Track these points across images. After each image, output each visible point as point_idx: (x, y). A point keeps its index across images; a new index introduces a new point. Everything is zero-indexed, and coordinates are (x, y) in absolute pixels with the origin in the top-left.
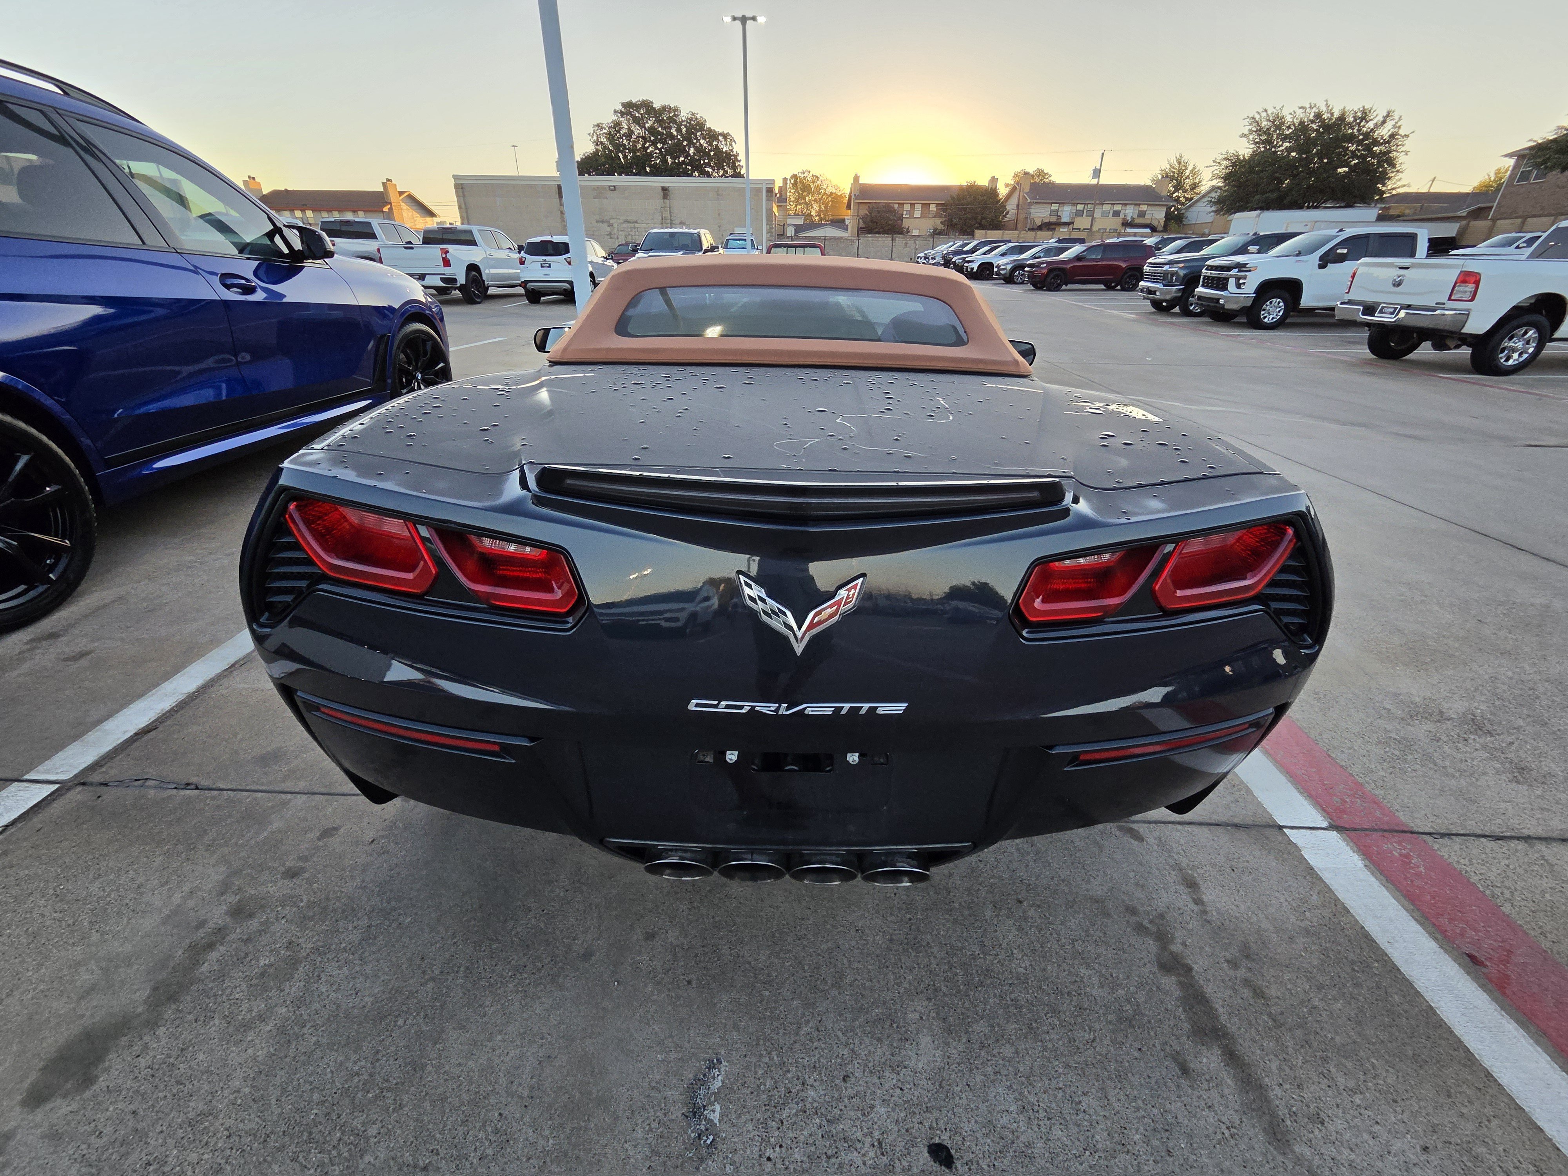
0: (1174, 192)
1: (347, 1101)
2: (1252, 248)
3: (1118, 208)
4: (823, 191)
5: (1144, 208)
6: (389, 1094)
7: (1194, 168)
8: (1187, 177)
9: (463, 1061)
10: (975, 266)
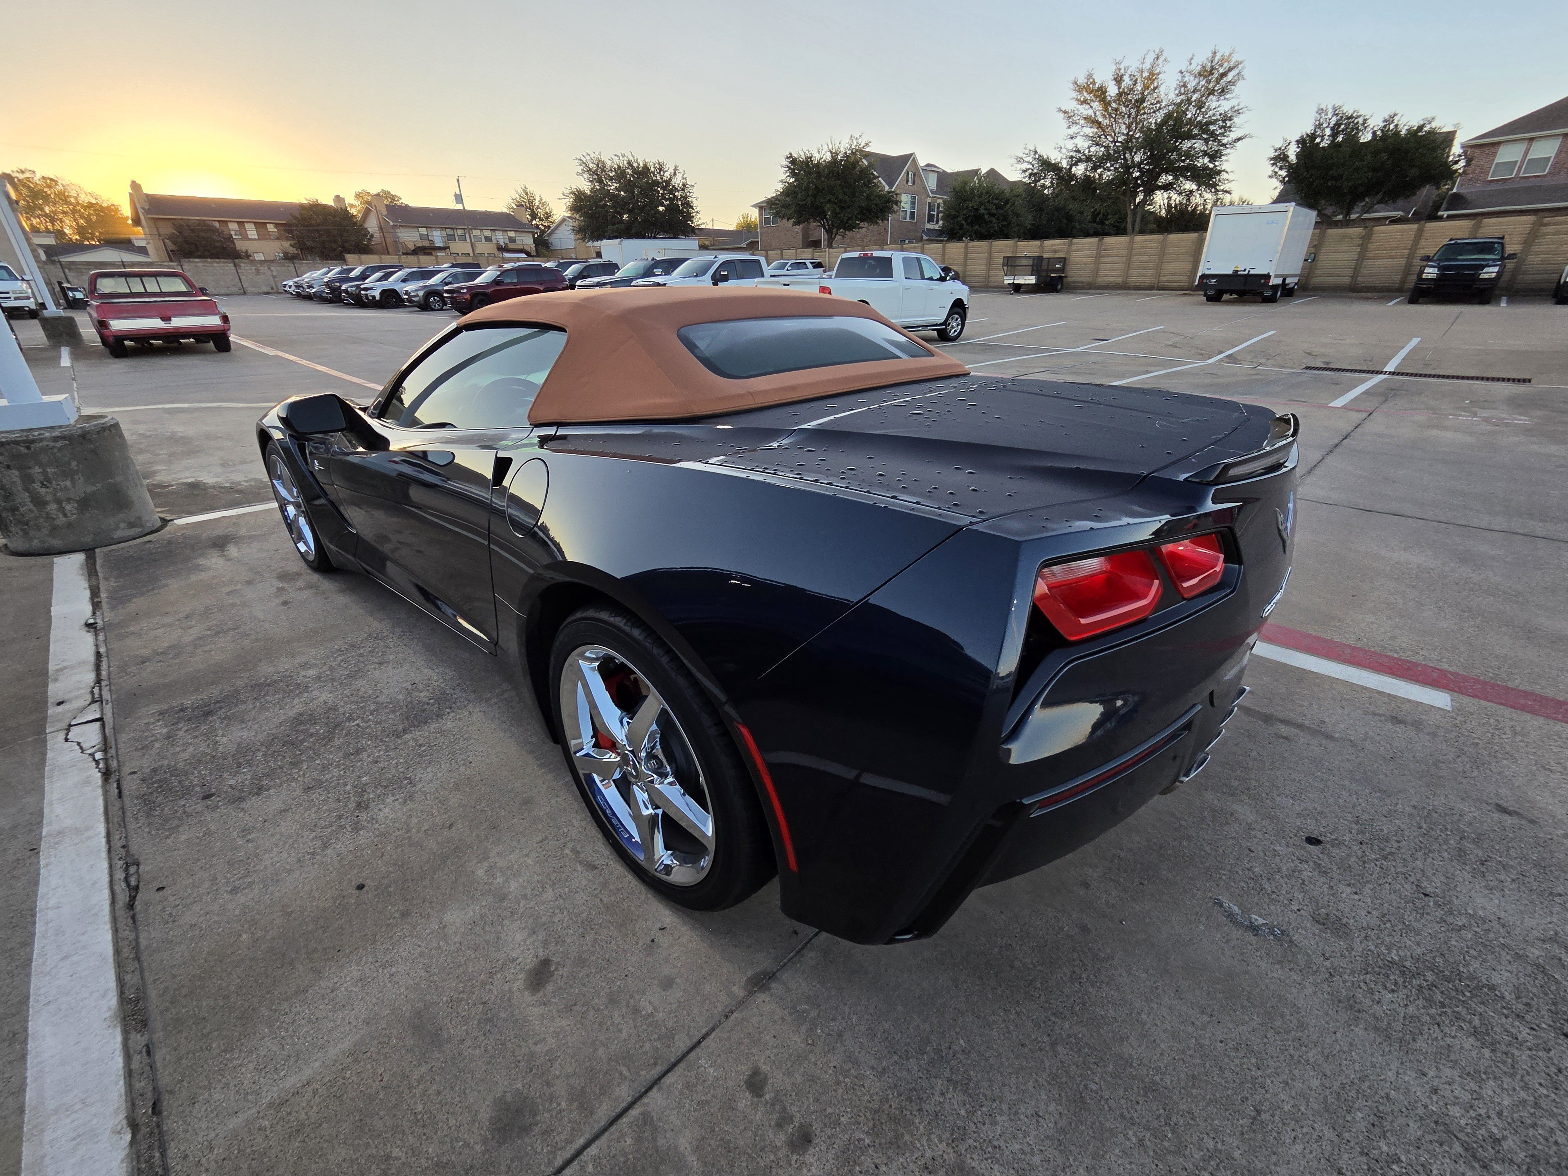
0: (532, 220)
1: (1170, 1158)
2: (658, 271)
3: (488, 233)
4: (73, 200)
5: (512, 234)
6: (1174, 1119)
7: (541, 199)
8: (538, 207)
9: (1159, 1051)
10: (377, 294)
